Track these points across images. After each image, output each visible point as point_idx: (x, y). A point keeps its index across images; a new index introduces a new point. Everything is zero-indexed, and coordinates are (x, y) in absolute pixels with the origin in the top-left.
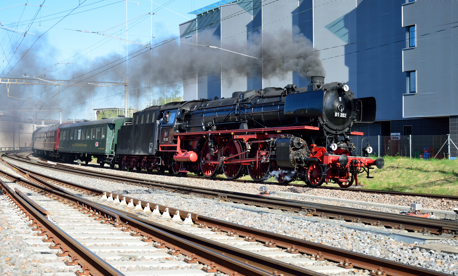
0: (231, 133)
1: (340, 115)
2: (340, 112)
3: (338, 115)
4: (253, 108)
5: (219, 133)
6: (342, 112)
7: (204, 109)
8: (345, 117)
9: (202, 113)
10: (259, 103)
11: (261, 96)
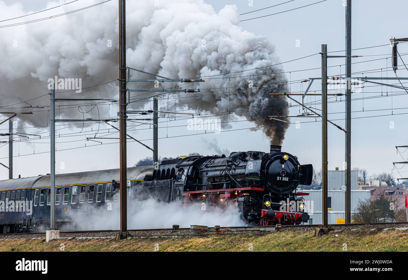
0: (217, 192)
1: (282, 179)
2: (282, 176)
3: (280, 179)
4: (235, 170)
5: (211, 192)
6: (284, 177)
7: (210, 167)
8: (287, 180)
9: (207, 172)
10: (239, 166)
11: (241, 160)
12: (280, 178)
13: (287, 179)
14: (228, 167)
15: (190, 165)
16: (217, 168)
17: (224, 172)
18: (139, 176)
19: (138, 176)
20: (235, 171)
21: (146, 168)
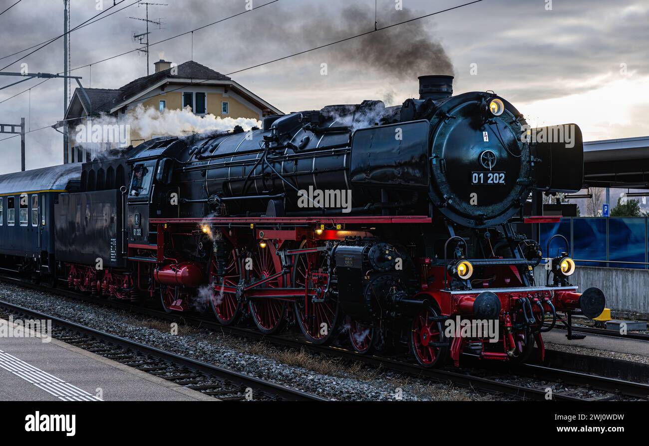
0: (249, 224)
1: (486, 178)
2: (486, 171)
3: (479, 179)
4: (296, 161)
5: (228, 224)
6: (494, 171)
7: (208, 157)
8: (502, 181)
9: (204, 170)
10: (308, 148)
11: (313, 130)
12: (482, 175)
13: (500, 178)
14: (269, 153)
15: (159, 157)
16: (231, 160)
17: (260, 167)
18: (57, 183)
19: (54, 183)
20: (296, 164)
21: (67, 168)
